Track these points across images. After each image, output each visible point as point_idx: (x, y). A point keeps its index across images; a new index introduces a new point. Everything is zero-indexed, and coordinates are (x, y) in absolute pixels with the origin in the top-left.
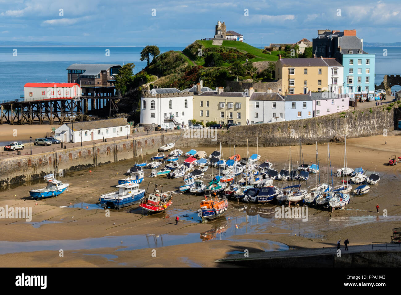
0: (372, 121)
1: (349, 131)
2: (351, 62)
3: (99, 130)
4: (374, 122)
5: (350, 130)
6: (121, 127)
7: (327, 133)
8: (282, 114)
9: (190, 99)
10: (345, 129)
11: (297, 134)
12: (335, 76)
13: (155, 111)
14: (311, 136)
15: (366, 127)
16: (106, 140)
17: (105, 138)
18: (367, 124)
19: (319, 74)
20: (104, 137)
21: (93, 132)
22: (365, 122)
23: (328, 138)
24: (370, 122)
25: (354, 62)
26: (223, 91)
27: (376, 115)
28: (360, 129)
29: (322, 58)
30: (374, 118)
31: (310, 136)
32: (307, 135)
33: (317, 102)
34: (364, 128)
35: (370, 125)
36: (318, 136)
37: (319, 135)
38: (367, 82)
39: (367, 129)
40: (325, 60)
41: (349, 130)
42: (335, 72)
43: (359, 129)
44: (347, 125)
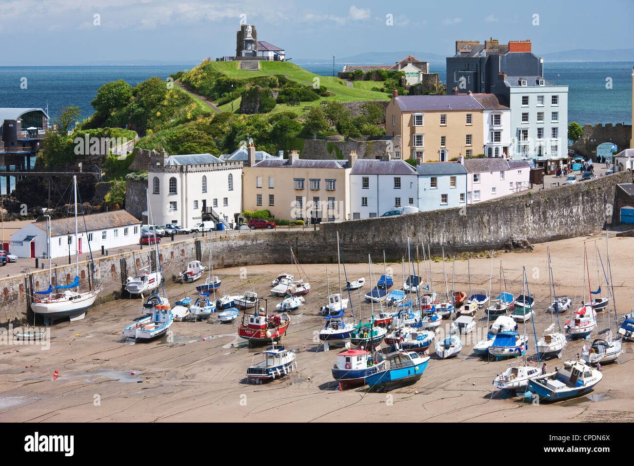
0: (574, 210)
1: (534, 229)
2: (525, 100)
3: (91, 234)
4: (577, 210)
5: (537, 227)
6: (127, 228)
7: (497, 232)
8: (412, 199)
9: (237, 174)
10: (527, 225)
11: (444, 235)
12: (496, 128)
13: (176, 198)
14: (469, 239)
15: (564, 220)
16: (107, 251)
17: (105, 248)
18: (565, 214)
19: (468, 124)
20: (103, 247)
21: (81, 237)
22: (563, 210)
23: (498, 241)
24: (571, 212)
25: (530, 100)
26: (298, 159)
27: (581, 198)
28: (554, 224)
29: (471, 94)
30: (578, 205)
31: (466, 238)
32: (462, 237)
33: (475, 176)
34: (561, 222)
35: (571, 217)
36: (481, 239)
37: (482, 237)
38: (554, 137)
39: (567, 223)
40: (476, 97)
41: (535, 225)
42: (497, 119)
43: (552, 225)
44: (532, 217)
